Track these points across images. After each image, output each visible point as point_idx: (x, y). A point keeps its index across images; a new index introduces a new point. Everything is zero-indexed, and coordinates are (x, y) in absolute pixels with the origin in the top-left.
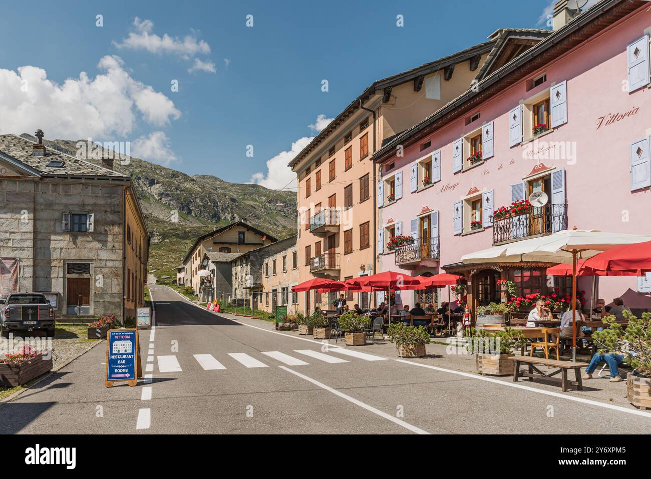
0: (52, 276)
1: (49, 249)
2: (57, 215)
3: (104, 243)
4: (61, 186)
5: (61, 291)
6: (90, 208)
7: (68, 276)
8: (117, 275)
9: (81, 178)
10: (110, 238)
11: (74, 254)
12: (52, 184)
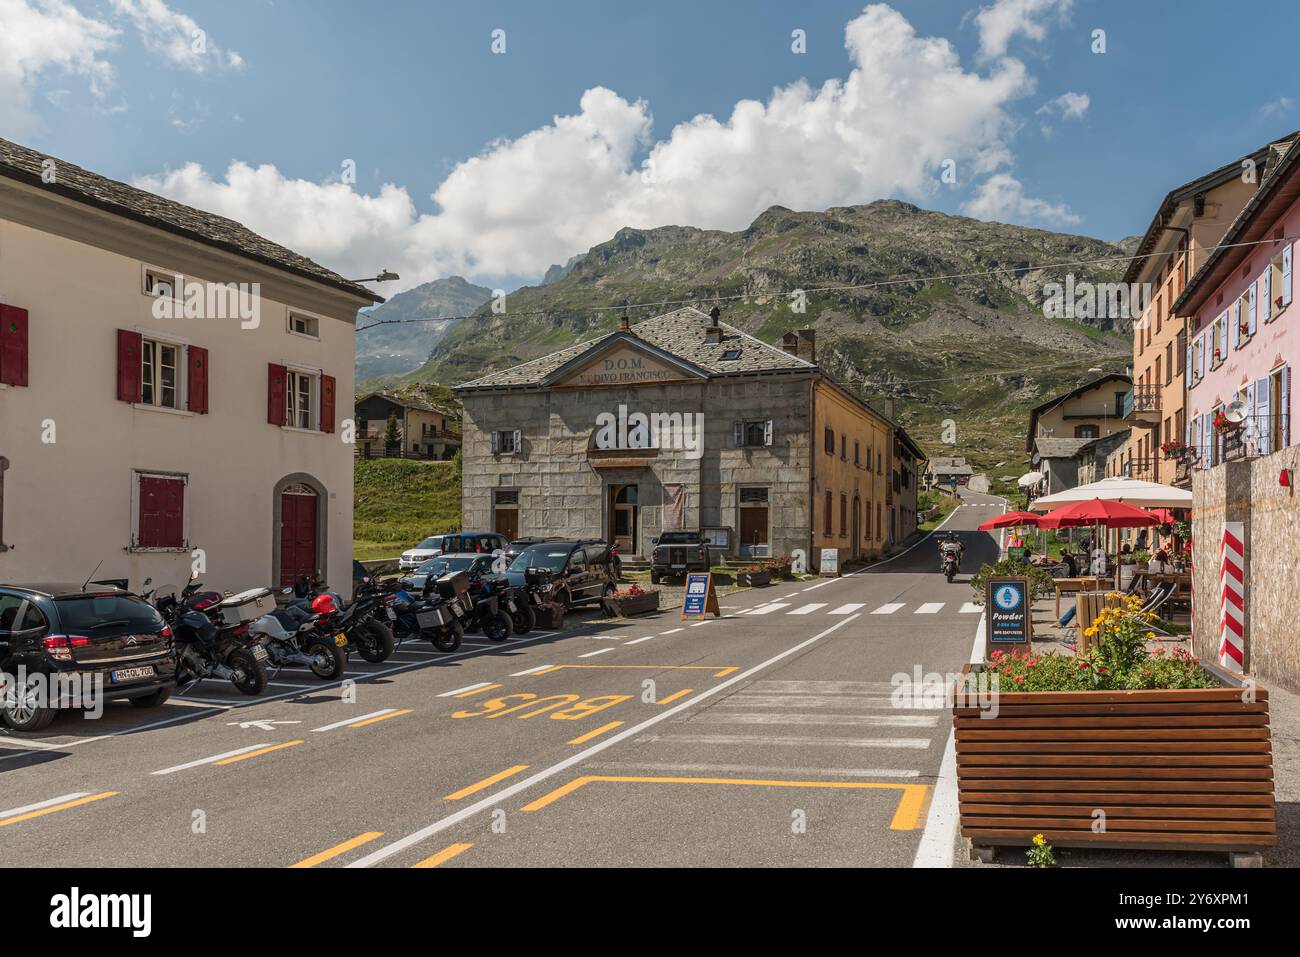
0: (723, 505)
1: (718, 470)
2: (727, 425)
3: (785, 459)
4: (733, 387)
5: (733, 525)
6: (768, 413)
7: (741, 505)
8: (802, 503)
9: (756, 375)
10: (793, 453)
11: (749, 477)
12: (723, 386)
